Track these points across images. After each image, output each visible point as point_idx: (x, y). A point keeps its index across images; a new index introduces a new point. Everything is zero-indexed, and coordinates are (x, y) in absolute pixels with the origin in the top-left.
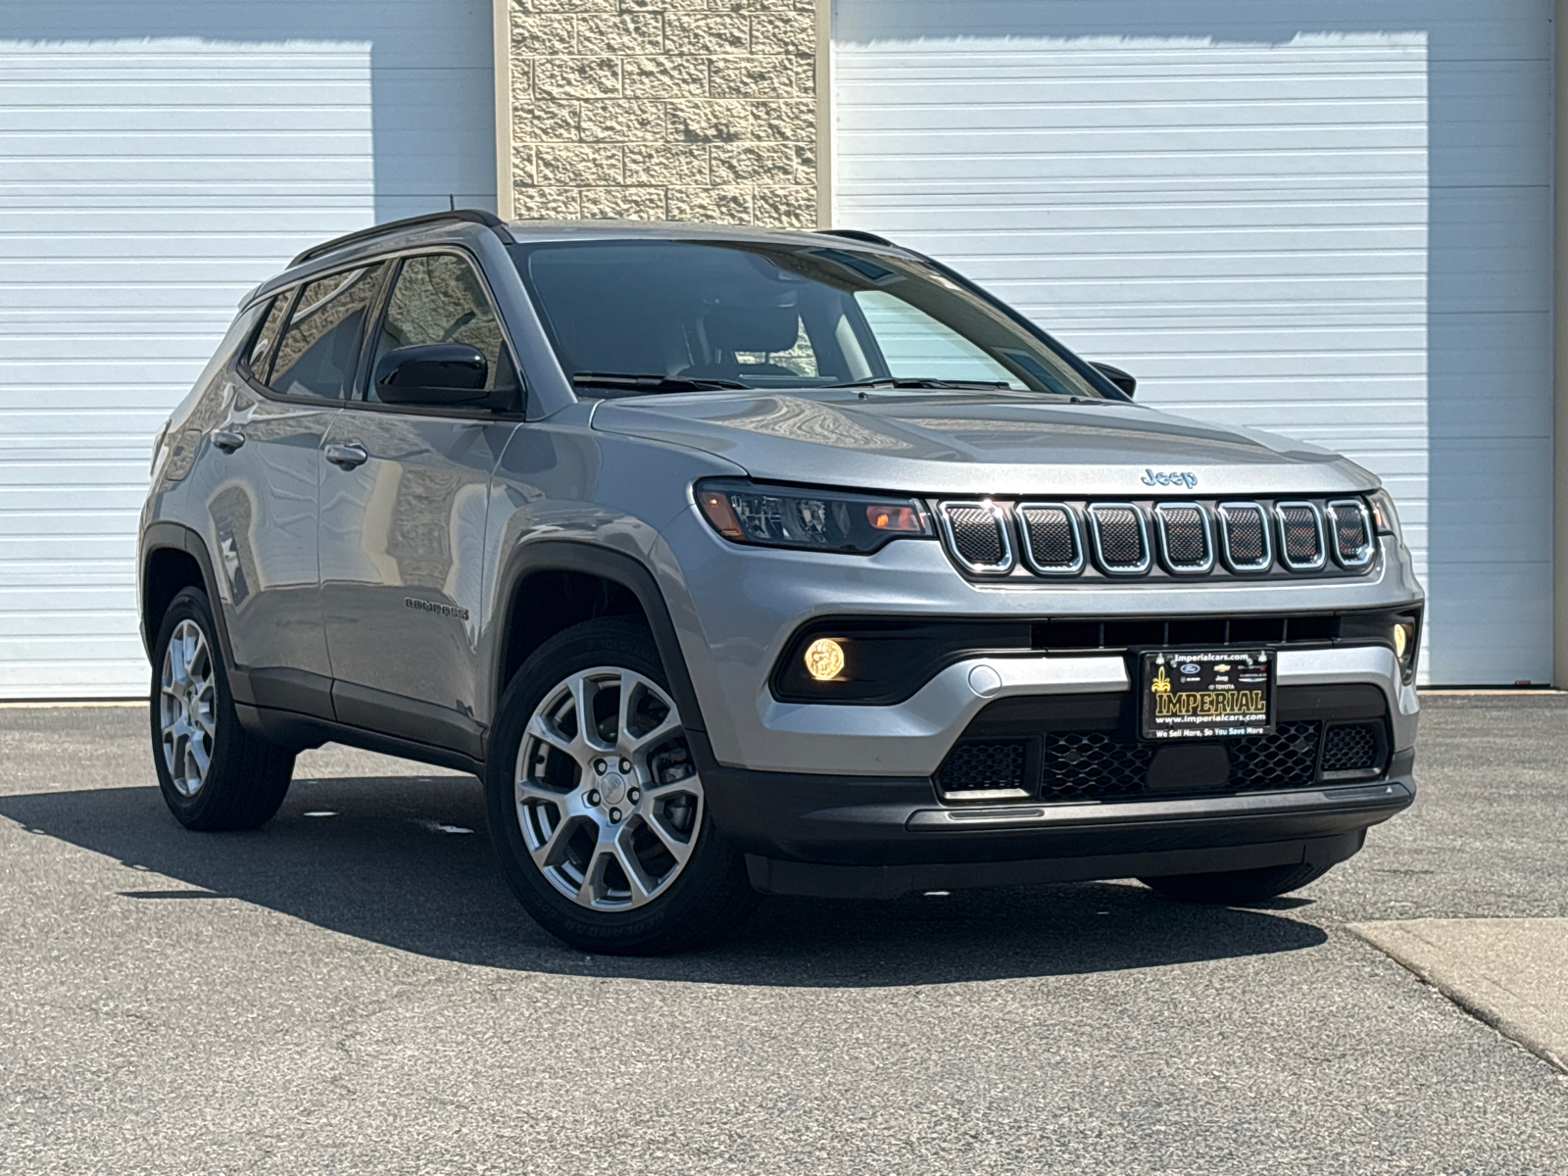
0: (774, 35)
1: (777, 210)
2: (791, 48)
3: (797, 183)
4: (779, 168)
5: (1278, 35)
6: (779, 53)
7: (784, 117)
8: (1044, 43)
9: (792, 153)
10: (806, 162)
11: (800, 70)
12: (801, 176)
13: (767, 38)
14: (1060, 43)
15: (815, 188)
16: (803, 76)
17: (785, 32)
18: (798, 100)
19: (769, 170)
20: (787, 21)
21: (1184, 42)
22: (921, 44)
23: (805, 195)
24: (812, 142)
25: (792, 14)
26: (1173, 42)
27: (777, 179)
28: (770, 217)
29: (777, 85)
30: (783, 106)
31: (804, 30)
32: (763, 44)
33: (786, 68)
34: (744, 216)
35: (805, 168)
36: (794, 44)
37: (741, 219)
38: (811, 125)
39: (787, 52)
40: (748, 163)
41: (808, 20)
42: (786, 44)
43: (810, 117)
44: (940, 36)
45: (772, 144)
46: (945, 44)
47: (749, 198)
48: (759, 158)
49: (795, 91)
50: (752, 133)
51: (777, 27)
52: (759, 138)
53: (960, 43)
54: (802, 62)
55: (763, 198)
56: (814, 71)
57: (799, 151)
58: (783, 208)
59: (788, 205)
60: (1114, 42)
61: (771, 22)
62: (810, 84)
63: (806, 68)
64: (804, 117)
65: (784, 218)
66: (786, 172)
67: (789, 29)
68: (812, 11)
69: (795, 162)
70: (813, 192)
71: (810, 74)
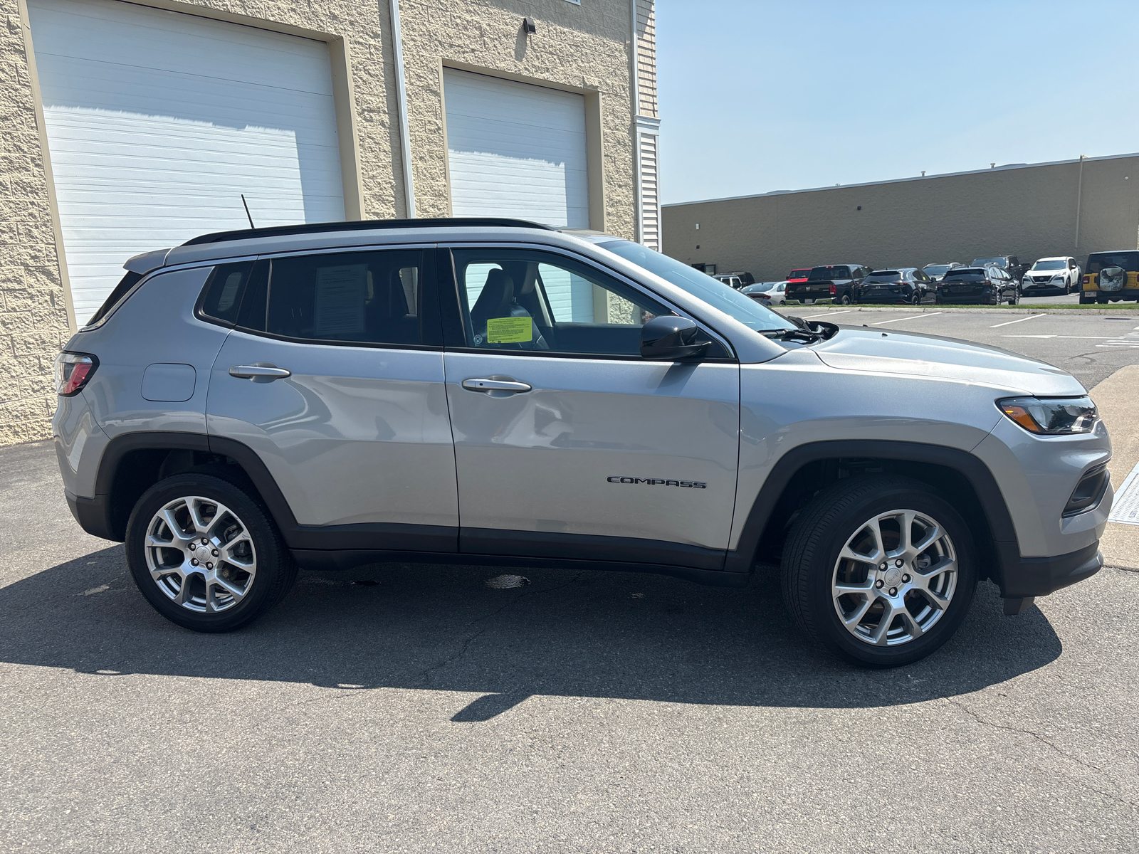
0: (9, 96)
1: (25, 190)
2: (21, 105)
3: (35, 176)
4: (23, 168)
5: (240, 126)
6: (14, 107)
7: (22, 141)
8: (138, 116)
9: (29, 160)
10: (37, 165)
11: (26, 116)
12: (36, 173)
13: (6, 98)
14: (146, 117)
15: (45, 179)
16: (29, 120)
17: (16, 96)
18: (28, 133)
19: (17, 169)
20: (16, 90)
21: (201, 123)
22: (78, 110)
23: (40, 183)
24: (39, 155)
25: (18, 87)
26: (196, 123)
27: (22, 174)
28: (22, 193)
29: (15, 124)
30: (21, 136)
31: (26, 96)
32: (4, 100)
33: (19, 115)
34: (6, 192)
35: (37, 169)
36: (22, 103)
37: (6, 194)
38: (38, 146)
39: (19, 107)
40: (4, 164)
41: (28, 91)
42: (17, 102)
43: (36, 142)
44: (88, 107)
45: (18, 155)
46: (90, 111)
47: (8, 183)
48: (11, 162)
49: (25, 128)
50: (5, 148)
51: (11, 92)
52: (9, 151)
53: (97, 111)
54: (28, 113)
55: (16, 183)
56: (35, 118)
57: (33, 160)
58: (29, 189)
59: (31, 187)
60: (171, 119)
61: (6, 89)
62: (34, 125)
63: (30, 116)
64: (34, 142)
65: (29, 194)
66: (27, 170)
67: (18, 94)
68: (30, 86)
69: (32, 165)
70: (44, 181)
71: (33, 119)
